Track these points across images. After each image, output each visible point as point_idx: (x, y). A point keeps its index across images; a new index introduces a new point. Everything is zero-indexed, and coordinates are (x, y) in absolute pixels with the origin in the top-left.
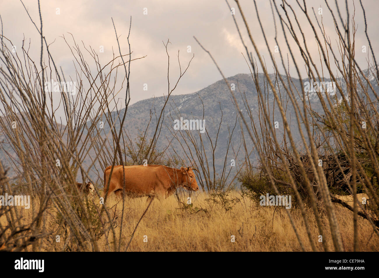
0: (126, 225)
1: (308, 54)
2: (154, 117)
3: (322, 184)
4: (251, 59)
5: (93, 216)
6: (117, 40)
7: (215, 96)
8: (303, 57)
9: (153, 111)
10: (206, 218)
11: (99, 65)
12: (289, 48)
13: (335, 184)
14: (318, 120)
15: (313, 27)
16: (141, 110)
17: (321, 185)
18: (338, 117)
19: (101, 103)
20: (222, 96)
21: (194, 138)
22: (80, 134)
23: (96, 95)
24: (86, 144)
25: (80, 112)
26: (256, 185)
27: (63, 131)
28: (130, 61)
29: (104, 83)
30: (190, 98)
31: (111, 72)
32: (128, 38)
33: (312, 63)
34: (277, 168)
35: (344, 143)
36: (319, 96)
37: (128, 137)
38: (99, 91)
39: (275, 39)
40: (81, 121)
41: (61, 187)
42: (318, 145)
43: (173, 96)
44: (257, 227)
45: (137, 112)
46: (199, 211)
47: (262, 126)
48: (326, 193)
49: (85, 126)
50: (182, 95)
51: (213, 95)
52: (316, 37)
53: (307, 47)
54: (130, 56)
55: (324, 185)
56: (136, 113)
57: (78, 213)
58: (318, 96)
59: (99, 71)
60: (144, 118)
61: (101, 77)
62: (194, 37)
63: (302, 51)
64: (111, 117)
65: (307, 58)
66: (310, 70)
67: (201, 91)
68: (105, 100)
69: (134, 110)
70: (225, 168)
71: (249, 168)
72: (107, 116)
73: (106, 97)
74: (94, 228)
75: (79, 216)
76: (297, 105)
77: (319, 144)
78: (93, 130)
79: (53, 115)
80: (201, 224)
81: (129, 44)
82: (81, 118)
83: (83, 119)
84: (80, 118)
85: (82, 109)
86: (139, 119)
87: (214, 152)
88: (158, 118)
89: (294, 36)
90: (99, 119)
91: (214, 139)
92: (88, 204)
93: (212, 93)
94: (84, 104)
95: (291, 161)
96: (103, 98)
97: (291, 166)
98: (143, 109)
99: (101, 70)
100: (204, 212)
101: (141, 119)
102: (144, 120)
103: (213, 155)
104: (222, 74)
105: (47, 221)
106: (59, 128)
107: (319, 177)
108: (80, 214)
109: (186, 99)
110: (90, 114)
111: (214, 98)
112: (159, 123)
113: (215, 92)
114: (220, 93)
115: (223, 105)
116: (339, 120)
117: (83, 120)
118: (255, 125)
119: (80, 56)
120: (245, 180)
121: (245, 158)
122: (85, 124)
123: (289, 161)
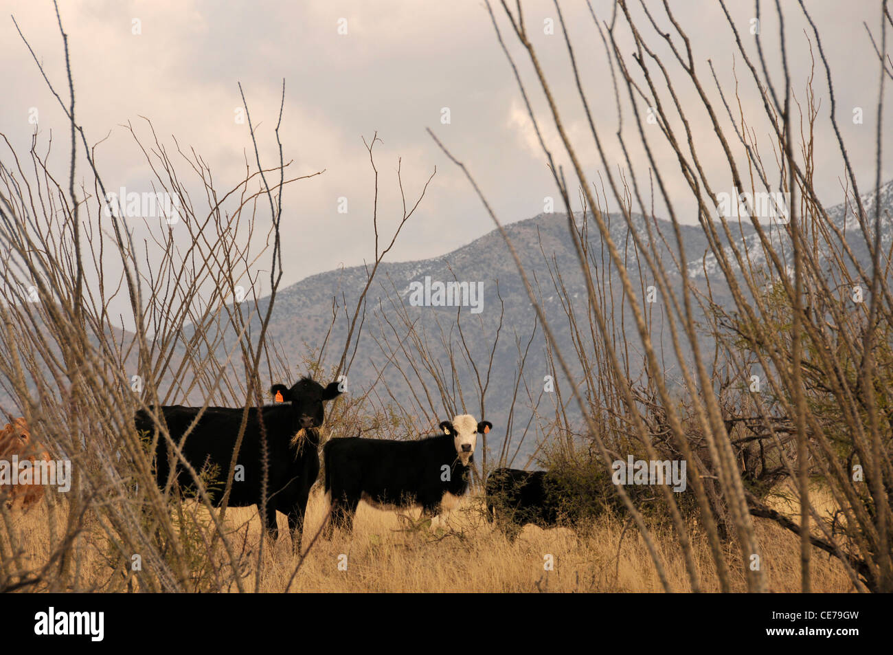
0: (274, 569)
1: (699, 168)
2: (341, 314)
3: (728, 476)
4: (560, 181)
5: (194, 547)
6: (252, 134)
7: (489, 265)
8: (687, 176)
9: (340, 300)
10: (462, 552)
11: (213, 191)
12: (650, 156)
13: (764, 474)
14: (722, 324)
15: (709, 107)
16: (314, 298)
17: (725, 478)
18: (768, 318)
19: (217, 283)
20: (505, 264)
21: (436, 363)
22: (167, 355)
23: (206, 264)
24: (182, 379)
25: (168, 302)
26: (580, 476)
27: (126, 346)
28: (281, 185)
29: (225, 235)
30: (430, 268)
31: (240, 209)
32: (277, 130)
33: (708, 191)
34: (630, 437)
35: (783, 377)
36: (724, 267)
37: (281, 361)
38: (212, 253)
39: (619, 134)
40: (169, 323)
41: (116, 481)
42: (725, 382)
43: (390, 264)
44: (582, 575)
45: (304, 303)
46: (446, 536)
47: (595, 336)
48: (737, 495)
49: (178, 335)
50: (411, 262)
51: (483, 262)
52: (717, 129)
53: (697, 153)
54: (282, 173)
55: (732, 477)
56: (303, 306)
57: (159, 541)
58: (721, 267)
59: (214, 206)
60: (321, 316)
61: (217, 222)
62: (428, 130)
63: (682, 161)
64: (241, 315)
65: (695, 178)
66: (702, 207)
67: (455, 253)
68: (227, 275)
69: (297, 296)
70: (509, 436)
71: (565, 435)
72: (232, 310)
73: (229, 267)
74: (196, 578)
75: (160, 548)
76: (669, 289)
77: (728, 378)
78: (199, 346)
79: (104, 312)
80: (451, 566)
81: (280, 145)
82: (170, 316)
83: (176, 319)
84: (167, 318)
85: (174, 295)
86: (309, 317)
87: (483, 396)
88: (352, 316)
89: (664, 126)
90: (213, 319)
91: (483, 366)
92: (181, 521)
93: (482, 257)
94: (178, 283)
95: (662, 420)
96: (221, 270)
97: (662, 431)
98: (320, 295)
99: (217, 205)
100: (457, 539)
101: (313, 319)
102: (321, 321)
103: (482, 403)
104: (493, 216)
105: (87, 560)
106: (118, 340)
107: (721, 457)
108: (164, 544)
109: (420, 271)
110: (191, 307)
111: (486, 269)
112: (353, 328)
113: (488, 255)
114: (500, 258)
115: (508, 285)
116: (771, 325)
117: (175, 321)
118: (579, 333)
119: (168, 171)
120: (554, 464)
121: (557, 411)
122: (179, 331)
123: (657, 418)
